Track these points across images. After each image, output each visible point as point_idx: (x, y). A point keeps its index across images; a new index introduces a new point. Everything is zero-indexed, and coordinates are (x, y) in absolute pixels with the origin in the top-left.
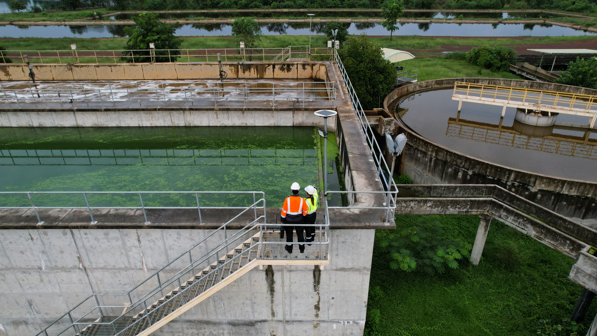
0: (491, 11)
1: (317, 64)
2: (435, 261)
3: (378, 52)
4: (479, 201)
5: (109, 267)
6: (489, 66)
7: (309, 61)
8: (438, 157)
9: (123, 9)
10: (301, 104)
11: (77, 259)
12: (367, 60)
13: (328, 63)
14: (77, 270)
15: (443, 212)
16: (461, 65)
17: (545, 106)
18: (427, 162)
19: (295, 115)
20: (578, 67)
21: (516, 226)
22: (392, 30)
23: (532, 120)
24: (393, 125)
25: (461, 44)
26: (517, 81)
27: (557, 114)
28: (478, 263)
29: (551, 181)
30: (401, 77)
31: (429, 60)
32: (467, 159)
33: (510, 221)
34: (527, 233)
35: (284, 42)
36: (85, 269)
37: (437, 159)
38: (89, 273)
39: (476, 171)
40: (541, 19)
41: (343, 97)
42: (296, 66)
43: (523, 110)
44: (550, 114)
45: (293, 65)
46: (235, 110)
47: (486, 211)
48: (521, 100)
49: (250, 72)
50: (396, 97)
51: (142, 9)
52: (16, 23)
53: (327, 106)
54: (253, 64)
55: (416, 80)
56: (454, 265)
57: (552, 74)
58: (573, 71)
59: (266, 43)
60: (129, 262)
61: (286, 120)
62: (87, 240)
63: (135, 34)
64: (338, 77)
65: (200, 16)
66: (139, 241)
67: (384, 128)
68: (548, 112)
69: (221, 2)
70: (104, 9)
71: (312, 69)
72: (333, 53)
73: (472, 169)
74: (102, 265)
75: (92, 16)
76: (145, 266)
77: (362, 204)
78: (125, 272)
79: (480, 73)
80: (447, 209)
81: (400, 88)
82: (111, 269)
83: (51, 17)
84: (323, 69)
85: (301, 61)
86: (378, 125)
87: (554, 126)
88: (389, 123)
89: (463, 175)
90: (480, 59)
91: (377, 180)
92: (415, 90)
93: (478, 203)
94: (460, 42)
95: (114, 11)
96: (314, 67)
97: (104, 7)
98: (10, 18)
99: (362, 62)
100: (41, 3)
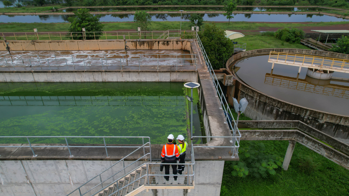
0: (288, 7)
1: (185, 41)
2: (261, 170)
3: (223, 33)
4: (289, 132)
5: (48, 183)
6: (288, 40)
7: (180, 39)
8: (260, 100)
9: (71, 6)
10: (175, 68)
11: (25, 177)
12: (216, 39)
13: (192, 40)
14: (26, 185)
15: (266, 138)
16: (271, 40)
17: (326, 67)
18: (254, 103)
19: (171, 75)
20: (343, 42)
21: (314, 148)
22: (229, 19)
23: (317, 75)
24: (232, 79)
25: (270, 27)
26: (307, 50)
27: (333, 72)
28: (287, 169)
29: (333, 116)
30: (236, 48)
31: (252, 37)
32: (279, 102)
33: (309, 145)
34: (321, 154)
35: (165, 25)
36: (31, 184)
37: (260, 101)
38: (34, 186)
39: (285, 109)
40: (317, 12)
41: (202, 63)
42: (172, 42)
43: (312, 69)
44: (328, 72)
45: (170, 41)
46: (134, 72)
47: (294, 138)
48: (311, 63)
49: (144, 46)
50: (233, 61)
51: (82, 5)
52: (7, 14)
53: (192, 69)
54: (146, 41)
55: (245, 50)
56: (273, 173)
57: (326, 45)
58: (340, 44)
59: (154, 26)
60: (61, 179)
61: (166, 78)
62: (31, 165)
63: (75, 22)
64: (198, 49)
65: (116, 10)
66: (67, 166)
67: (226, 81)
68: (327, 71)
69: (128, 1)
70: (59, 5)
71: (182, 44)
72: (195, 34)
73: (283, 108)
74: (43, 181)
75: (52, 9)
76: (71, 181)
77: (216, 141)
78: (58, 185)
79: (283, 45)
80: (269, 137)
81: (236, 55)
82: (48, 184)
83: (27, 10)
84: (189, 44)
85: (175, 39)
86: (223, 79)
87: (331, 79)
88: (230, 78)
89: (276, 112)
90: (283, 36)
91: (225, 123)
92: (245, 56)
93: (288, 133)
94: (270, 25)
95: (65, 7)
96: (183, 43)
97: (59, 4)
98: (3, 11)
99: (213, 39)
100: (22, 1)
